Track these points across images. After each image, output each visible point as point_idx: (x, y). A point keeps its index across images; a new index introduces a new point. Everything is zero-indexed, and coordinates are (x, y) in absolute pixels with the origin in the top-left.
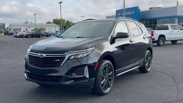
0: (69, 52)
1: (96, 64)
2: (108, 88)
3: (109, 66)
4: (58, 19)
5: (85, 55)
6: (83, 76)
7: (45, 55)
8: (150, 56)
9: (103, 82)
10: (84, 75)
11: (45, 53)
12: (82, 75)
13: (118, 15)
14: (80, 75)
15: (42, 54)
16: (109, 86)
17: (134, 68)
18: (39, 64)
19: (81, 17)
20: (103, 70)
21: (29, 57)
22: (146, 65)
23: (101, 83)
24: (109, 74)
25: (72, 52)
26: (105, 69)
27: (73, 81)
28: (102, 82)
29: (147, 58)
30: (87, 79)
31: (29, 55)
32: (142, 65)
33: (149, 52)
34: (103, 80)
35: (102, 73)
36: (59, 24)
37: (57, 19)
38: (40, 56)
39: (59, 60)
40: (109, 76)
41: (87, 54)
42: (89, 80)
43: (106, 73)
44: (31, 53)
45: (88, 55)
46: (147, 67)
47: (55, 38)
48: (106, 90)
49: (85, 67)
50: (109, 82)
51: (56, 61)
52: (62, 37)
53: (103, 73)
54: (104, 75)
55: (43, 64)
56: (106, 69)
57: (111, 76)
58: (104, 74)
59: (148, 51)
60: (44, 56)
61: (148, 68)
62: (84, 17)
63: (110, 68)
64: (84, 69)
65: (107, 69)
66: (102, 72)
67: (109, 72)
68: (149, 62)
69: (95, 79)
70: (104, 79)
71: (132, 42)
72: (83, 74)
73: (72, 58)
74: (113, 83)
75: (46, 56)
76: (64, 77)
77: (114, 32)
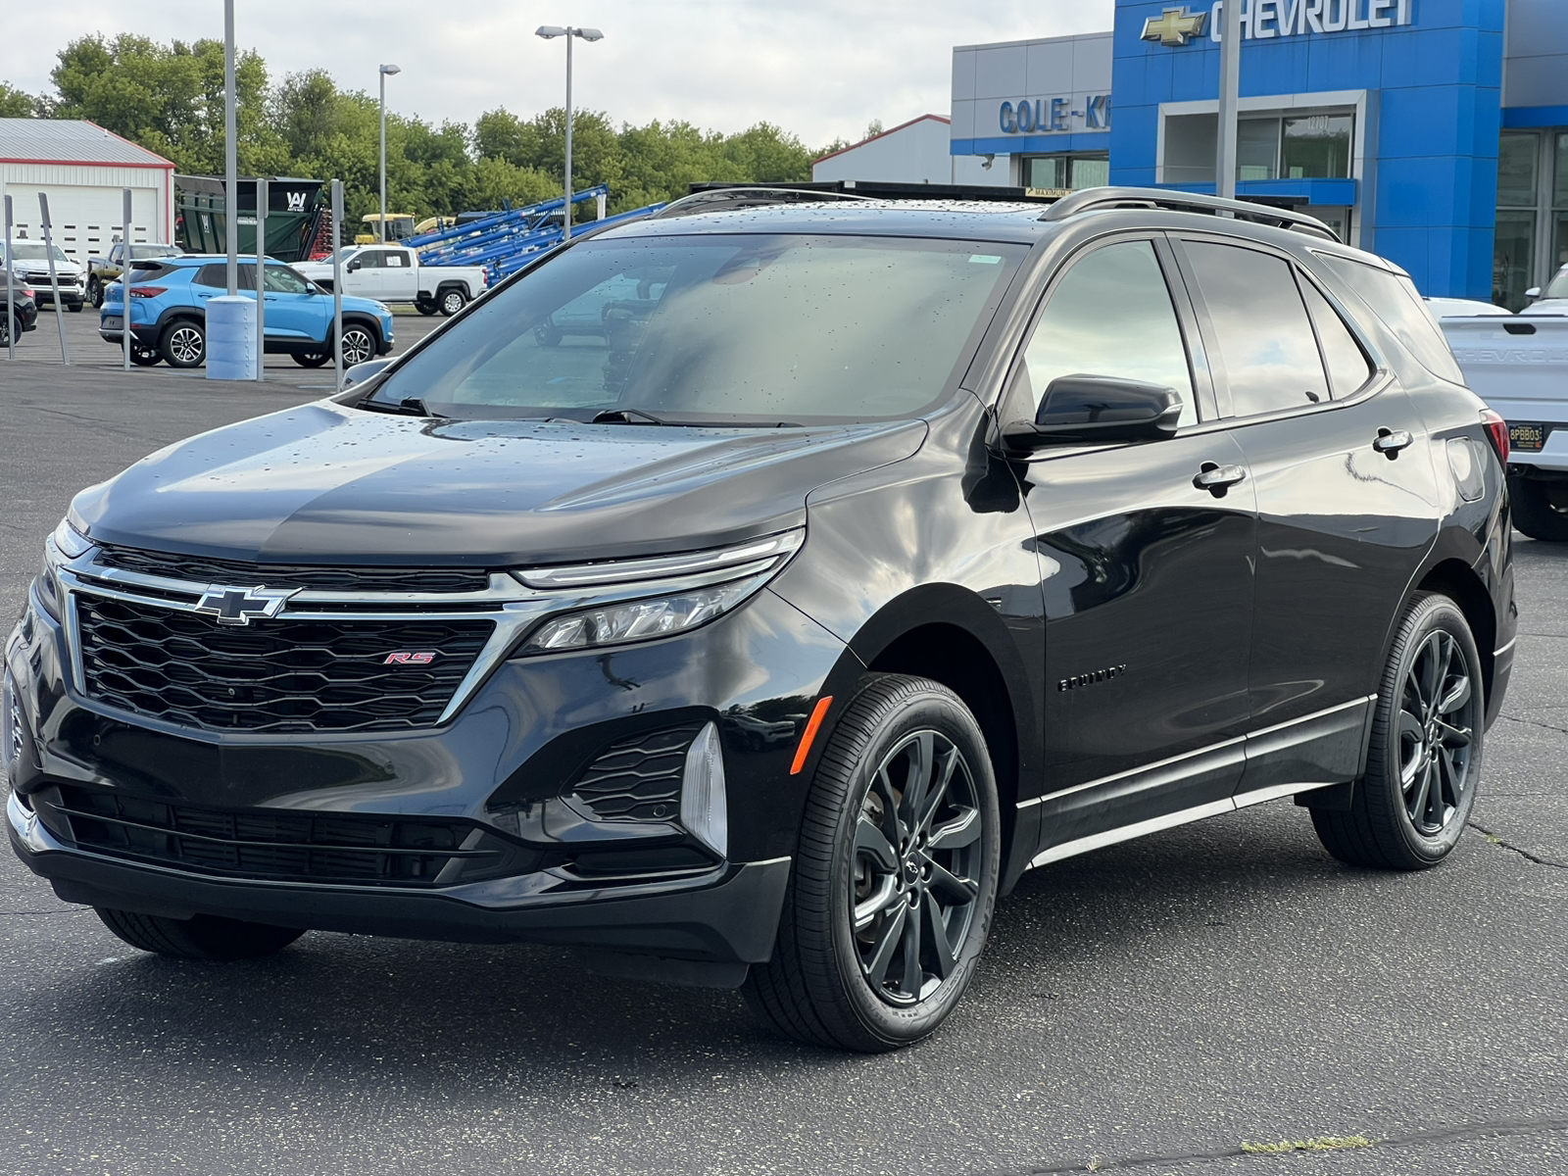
0: (527, 575)
1: (801, 726)
2: (926, 979)
3: (940, 750)
4: (143, 46)
5: (696, 614)
6: (666, 830)
7: (273, 602)
8: (1456, 670)
9: (880, 913)
10: (685, 816)
11: (272, 584)
12: (662, 813)
13: (1149, 26)
14: (642, 812)
15: (249, 593)
16: (934, 965)
17: (1244, 800)
18: (208, 690)
19: (545, 33)
20: (878, 787)
21: (83, 616)
22: (1408, 776)
23: (852, 919)
24: (946, 831)
25: (560, 581)
26: (899, 769)
27: (560, 870)
28: (864, 912)
29: (1416, 697)
30: (708, 856)
31: (81, 597)
32: (1351, 766)
33: (1444, 623)
34: (876, 888)
35: (863, 818)
36: (160, 124)
37: (125, 44)
38: (219, 613)
39: (425, 657)
40: (942, 855)
41: (713, 607)
42: (731, 873)
43: (907, 814)
44: (107, 573)
45: (721, 614)
46: (1410, 795)
47: (337, 419)
48: (906, 998)
49: (692, 736)
50: (942, 921)
51: (396, 667)
52: (412, 408)
53: (872, 813)
54: (891, 837)
55: (246, 694)
56: (914, 770)
57: (965, 851)
58: (885, 822)
59: (1439, 605)
60: (269, 611)
61: (1432, 816)
62: (593, 37)
63: (957, 769)
64: (680, 760)
65: (918, 778)
66: (867, 803)
67: (944, 815)
68: (1453, 743)
69: (794, 862)
70: (892, 879)
71: (1219, 490)
72: (673, 810)
73: (557, 637)
74: (979, 936)
75: (291, 606)
76: (476, 834)
77: (1018, 366)
